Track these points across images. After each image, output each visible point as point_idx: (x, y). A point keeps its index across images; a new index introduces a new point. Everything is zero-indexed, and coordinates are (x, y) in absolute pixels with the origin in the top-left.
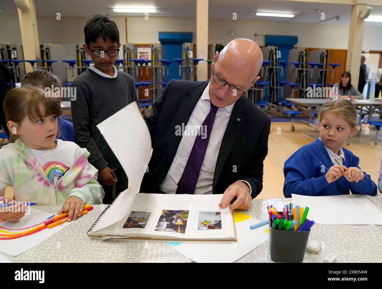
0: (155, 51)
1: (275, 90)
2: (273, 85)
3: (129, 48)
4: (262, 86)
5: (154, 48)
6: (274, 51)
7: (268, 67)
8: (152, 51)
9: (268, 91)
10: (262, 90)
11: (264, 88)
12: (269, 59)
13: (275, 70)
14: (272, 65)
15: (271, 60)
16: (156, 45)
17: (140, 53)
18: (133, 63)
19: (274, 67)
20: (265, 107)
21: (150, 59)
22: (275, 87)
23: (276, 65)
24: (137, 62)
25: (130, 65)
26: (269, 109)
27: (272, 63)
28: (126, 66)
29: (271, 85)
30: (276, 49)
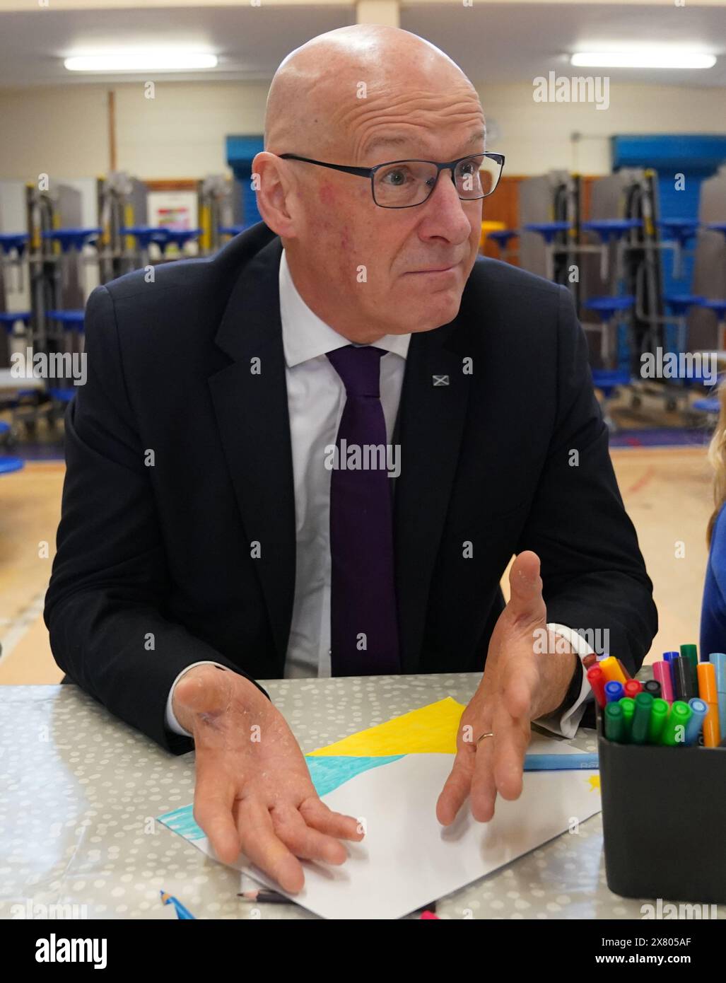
0: (209, 200)
1: (655, 328)
2: (646, 310)
3: (118, 189)
4: (606, 314)
5: (206, 188)
6: (645, 186)
7: (622, 246)
8: (201, 201)
9: (629, 336)
10: (604, 328)
11: (614, 321)
12: (628, 216)
13: (650, 257)
14: (641, 238)
15: (634, 220)
16: (216, 178)
17: (162, 212)
18: (130, 242)
19: (648, 245)
20: (617, 395)
21: (193, 226)
22: (654, 318)
23: (654, 238)
24: (145, 238)
25: (123, 247)
26: (636, 402)
27: (640, 229)
28: (108, 255)
29: (639, 313)
30: (650, 180)
